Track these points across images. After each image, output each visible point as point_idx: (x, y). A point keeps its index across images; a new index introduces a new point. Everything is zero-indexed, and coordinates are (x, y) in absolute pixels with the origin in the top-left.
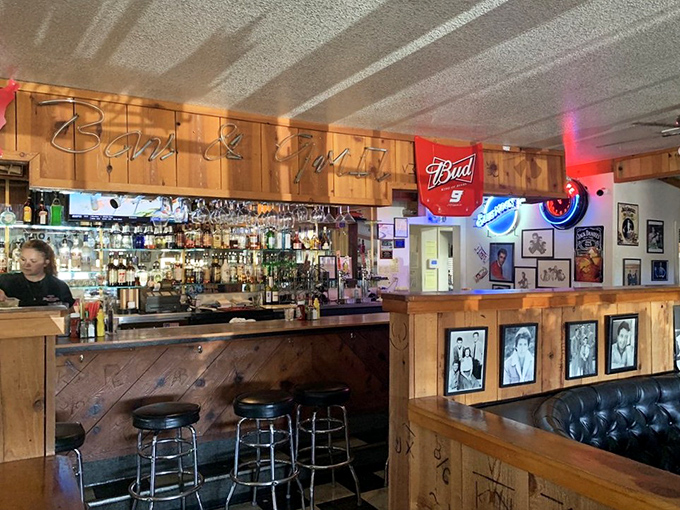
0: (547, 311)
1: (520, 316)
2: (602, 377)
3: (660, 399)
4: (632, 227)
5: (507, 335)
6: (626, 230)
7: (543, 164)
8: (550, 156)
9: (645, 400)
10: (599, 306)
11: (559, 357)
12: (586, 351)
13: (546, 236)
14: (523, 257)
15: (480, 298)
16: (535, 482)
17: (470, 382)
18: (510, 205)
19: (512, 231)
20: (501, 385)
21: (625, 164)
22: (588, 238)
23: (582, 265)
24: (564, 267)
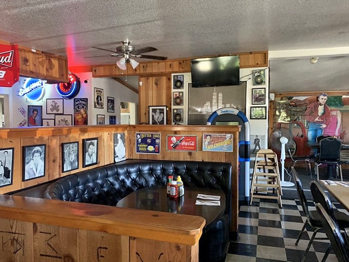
0: (52, 137)
1: (35, 141)
2: (81, 169)
3: (107, 176)
4: (101, 100)
5: (27, 152)
6: (98, 101)
7: (55, 62)
8: (59, 59)
9: (100, 178)
10: (80, 134)
11: (59, 161)
12: (73, 157)
13: (60, 103)
14: (47, 114)
15: (8, 131)
16: (36, 227)
17: (3, 181)
18: (39, 85)
19: (40, 99)
20: (23, 180)
21: (97, 69)
22: (80, 104)
23: (78, 118)
24: (69, 119)
